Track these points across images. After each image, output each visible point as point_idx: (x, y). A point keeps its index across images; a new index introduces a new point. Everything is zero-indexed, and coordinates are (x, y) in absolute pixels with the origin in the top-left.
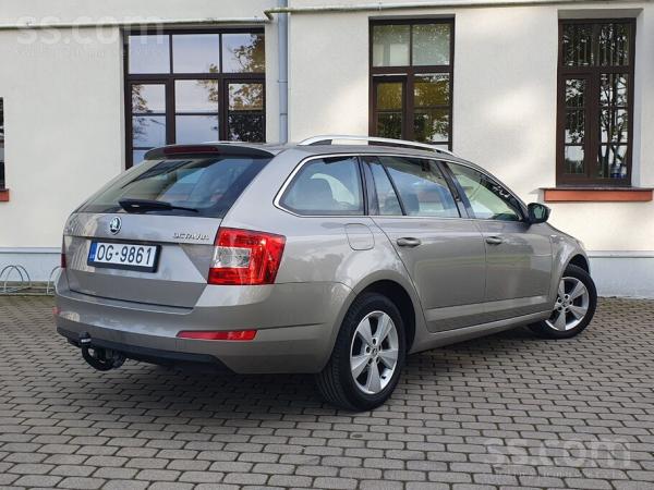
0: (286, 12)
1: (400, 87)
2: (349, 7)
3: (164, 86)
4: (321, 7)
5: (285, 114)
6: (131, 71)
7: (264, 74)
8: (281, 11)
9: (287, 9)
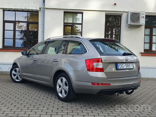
0: (44, 8)
1: (70, 27)
2: (59, 8)
3: (13, 24)
4: (53, 8)
5: (43, 32)
6: (5, 20)
7: (38, 22)
8: (43, 8)
9: (45, 7)
